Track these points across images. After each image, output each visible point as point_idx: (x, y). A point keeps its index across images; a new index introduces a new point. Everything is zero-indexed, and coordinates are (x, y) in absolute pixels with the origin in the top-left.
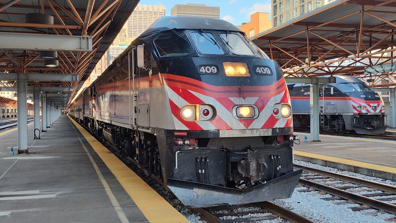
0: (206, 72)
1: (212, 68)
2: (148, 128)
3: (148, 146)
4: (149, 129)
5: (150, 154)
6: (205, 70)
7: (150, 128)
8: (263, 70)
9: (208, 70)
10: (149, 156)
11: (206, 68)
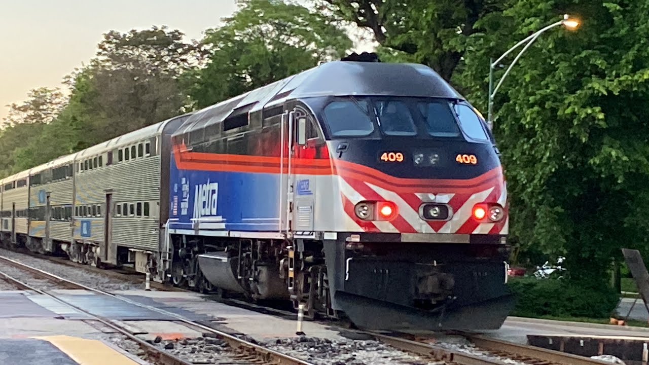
0: (388, 160)
1: (398, 154)
2: (311, 233)
3: (307, 265)
4: (312, 235)
5: (310, 280)
6: (388, 156)
7: (314, 233)
8: (466, 158)
9: (392, 157)
10: (310, 284)
11: (390, 154)
